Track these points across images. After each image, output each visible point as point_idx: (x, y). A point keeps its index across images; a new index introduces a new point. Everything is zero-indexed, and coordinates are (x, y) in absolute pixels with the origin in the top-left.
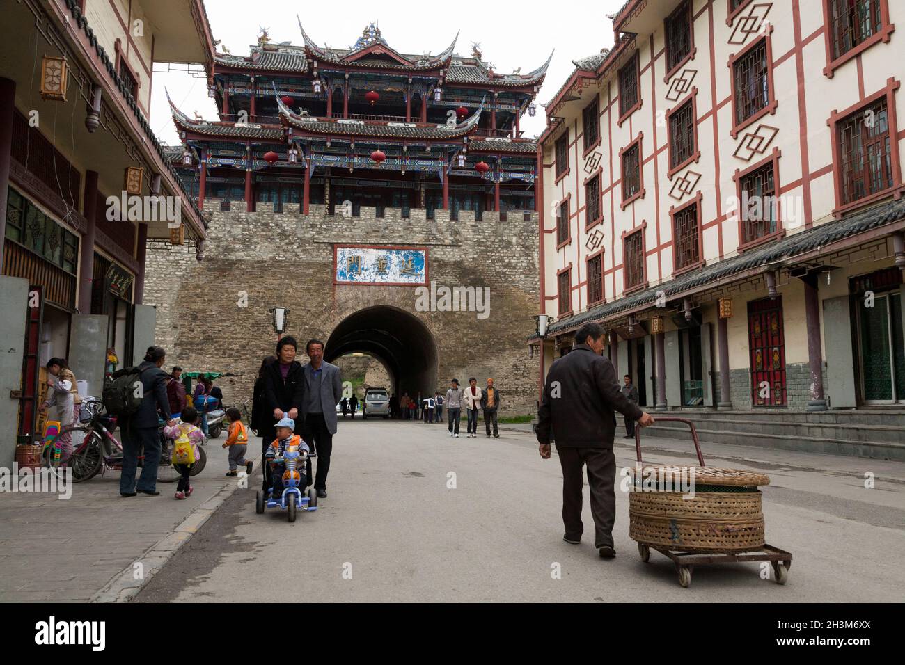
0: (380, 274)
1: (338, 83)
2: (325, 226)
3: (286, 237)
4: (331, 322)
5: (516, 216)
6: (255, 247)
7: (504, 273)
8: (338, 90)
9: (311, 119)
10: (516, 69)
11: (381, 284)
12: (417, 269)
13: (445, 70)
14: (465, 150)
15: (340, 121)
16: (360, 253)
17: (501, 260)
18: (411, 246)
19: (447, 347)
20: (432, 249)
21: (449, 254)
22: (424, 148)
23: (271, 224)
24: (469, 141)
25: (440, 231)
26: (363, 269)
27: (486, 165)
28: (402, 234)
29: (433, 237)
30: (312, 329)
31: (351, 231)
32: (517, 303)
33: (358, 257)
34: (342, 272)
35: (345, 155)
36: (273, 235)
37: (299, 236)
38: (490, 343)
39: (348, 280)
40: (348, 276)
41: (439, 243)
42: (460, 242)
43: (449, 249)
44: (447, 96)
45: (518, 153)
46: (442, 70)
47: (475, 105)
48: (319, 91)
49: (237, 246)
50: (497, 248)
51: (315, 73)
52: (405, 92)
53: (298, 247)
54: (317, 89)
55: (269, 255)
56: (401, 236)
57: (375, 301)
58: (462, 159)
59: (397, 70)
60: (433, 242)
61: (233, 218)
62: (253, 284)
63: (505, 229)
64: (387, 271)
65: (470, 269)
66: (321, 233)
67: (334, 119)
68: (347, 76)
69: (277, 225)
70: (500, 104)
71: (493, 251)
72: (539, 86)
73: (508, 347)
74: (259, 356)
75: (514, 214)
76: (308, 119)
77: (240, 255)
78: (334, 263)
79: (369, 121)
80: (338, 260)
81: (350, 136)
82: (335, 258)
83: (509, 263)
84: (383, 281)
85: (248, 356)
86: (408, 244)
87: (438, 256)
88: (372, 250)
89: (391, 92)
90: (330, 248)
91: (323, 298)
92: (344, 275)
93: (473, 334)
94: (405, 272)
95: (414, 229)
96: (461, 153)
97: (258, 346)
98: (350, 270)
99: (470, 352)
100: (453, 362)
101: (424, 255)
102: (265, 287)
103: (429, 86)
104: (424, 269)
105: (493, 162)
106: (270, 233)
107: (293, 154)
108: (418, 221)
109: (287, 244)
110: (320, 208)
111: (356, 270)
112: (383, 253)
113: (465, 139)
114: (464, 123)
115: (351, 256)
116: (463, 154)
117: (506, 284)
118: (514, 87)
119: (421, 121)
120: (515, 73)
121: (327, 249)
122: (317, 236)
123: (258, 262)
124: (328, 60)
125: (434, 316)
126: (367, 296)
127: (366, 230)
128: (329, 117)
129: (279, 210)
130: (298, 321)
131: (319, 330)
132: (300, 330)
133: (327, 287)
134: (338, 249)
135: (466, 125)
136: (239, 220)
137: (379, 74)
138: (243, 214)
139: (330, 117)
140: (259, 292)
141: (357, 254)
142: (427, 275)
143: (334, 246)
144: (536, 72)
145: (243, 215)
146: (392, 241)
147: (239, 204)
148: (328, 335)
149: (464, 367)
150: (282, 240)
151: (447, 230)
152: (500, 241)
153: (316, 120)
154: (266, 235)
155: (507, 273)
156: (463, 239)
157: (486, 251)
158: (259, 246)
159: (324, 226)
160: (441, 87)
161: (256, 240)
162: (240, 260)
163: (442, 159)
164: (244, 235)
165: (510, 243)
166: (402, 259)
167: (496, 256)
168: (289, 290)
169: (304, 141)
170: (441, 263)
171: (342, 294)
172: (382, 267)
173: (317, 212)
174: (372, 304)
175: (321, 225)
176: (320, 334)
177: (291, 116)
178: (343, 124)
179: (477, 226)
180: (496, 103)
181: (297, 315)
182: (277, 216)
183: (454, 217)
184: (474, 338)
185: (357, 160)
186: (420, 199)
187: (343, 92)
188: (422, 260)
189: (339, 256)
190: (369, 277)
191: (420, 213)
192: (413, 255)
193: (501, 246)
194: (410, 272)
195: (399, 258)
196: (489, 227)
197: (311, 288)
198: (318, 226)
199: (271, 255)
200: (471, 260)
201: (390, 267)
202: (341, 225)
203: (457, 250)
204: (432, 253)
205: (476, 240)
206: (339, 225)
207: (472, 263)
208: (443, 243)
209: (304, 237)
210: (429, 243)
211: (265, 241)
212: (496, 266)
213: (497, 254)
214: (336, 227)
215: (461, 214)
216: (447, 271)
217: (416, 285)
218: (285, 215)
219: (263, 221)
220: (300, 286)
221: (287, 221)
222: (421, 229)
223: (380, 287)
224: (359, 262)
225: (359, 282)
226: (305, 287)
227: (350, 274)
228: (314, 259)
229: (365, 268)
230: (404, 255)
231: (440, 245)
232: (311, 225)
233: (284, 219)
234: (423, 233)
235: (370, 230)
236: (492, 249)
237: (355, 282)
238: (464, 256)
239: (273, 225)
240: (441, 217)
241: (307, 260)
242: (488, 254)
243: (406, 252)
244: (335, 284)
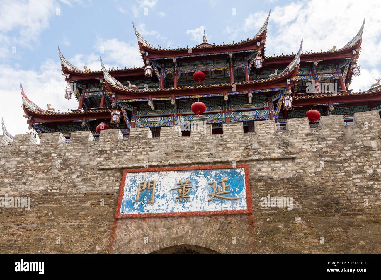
0: (181, 202)
1: (168, 70)
3: (67, 166)
6: (27, 180)
8: (169, 76)
11: (182, 215)
12: (235, 192)
14: (290, 91)
16: (155, 177)
18: (226, 164)
20: (254, 166)
21: (280, 170)
25: (261, 144)
26: (158, 196)
28: (213, 151)
31: (147, 154)
33: (152, 182)
34: (128, 202)
35: (168, 116)
36: (51, 166)
37: (82, 164)
39: (136, 212)
40: (136, 206)
41: (263, 158)
42: (294, 153)
43: (278, 164)
46: (259, 43)
50: (350, 157)
52: (228, 70)
53: (78, 177)
55: (41, 188)
56: (211, 154)
57: (172, 239)
58: (288, 99)
60: (254, 157)
64: (191, 197)
65: (314, 187)
66: (110, 159)
68: (175, 61)
69: (60, 155)
70: (322, 74)
71: (345, 161)
72: (357, 50)
78: (120, 192)
80: (126, 187)
82: (122, 186)
84: (185, 211)
86: (221, 162)
87: (264, 174)
88: (171, 173)
89: (216, 71)
90: (117, 174)
91: (97, 239)
94: (217, 197)
95: (229, 145)
96: (286, 94)
98: (141, 199)
101: (243, 172)
104: (244, 191)
106: (49, 164)
107: (115, 114)
108: (233, 135)
109: (66, 174)
110: (113, 133)
111: (149, 199)
112: (185, 176)
114: (285, 70)
115: (142, 181)
116: (289, 95)
121: (114, 176)
122: (104, 163)
126: (162, 232)
127: (167, 151)
133: (106, 222)
134: (128, 175)
135: (288, 69)
141: (151, 179)
142: (249, 199)
143: (122, 171)
144: (354, 39)
146: (201, 160)
151: (273, 143)
152: (352, 148)
156: (297, 151)
158: (31, 178)
159: (115, 152)
161: (30, 173)
163: (267, 108)
167: (351, 167)
168: (52, 230)
169: (127, 103)
170: (269, 181)
172: (184, 192)
174: (167, 243)
175: (112, 150)
179: (314, 134)
187: (173, 76)
188: (241, 179)
189: (128, 182)
190: (165, 206)
191: (235, 127)
192: (228, 175)
193: (356, 154)
194: (224, 196)
195: (208, 180)
196: (331, 134)
197: (83, 225)
198: (108, 152)
199: (43, 188)
200: (314, 175)
201: (195, 192)
202: (135, 148)
203: (290, 164)
204: (255, 170)
205: (315, 150)
206: (133, 149)
207: (316, 179)
208: (269, 157)
209: (88, 165)
210: (250, 158)
211: (40, 172)
212: (354, 179)
213: (352, 164)
214: (129, 151)
215: (289, 123)
216: (279, 192)
217: (233, 214)
218: (71, 143)
219: (44, 152)
220: (69, 224)
221: (72, 149)
222: (236, 145)
223: (179, 220)
224: (154, 188)
225: (151, 214)
226: (76, 224)
227: (139, 204)
228: (95, 189)
229: (161, 195)
230: (216, 176)
231: (265, 160)
232: (100, 151)
233: (69, 148)
234: (240, 148)
235: (171, 151)
236: (342, 159)
237: (145, 214)
238: (302, 171)
239: (55, 155)
240: (263, 128)
241: (86, 191)
242: (339, 165)
243: (218, 172)
244: (117, 218)
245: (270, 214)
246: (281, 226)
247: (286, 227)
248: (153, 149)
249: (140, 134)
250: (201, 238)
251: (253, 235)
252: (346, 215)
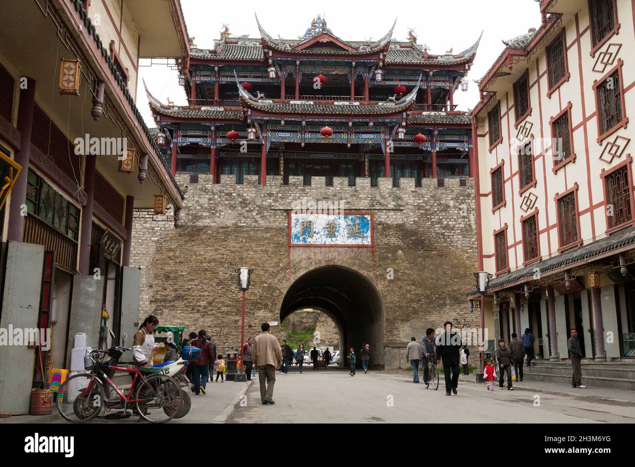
0: (330, 237)
1: (290, 69)
2: (281, 195)
3: (247, 205)
4: (287, 280)
5: (453, 182)
6: (220, 214)
7: (443, 234)
8: (290, 75)
9: (267, 101)
10: (449, 50)
11: (331, 246)
12: (364, 232)
13: (385, 53)
14: (404, 124)
15: (292, 102)
16: (311, 218)
17: (440, 222)
18: (357, 211)
19: (392, 303)
20: (377, 213)
21: (392, 218)
22: (367, 123)
23: (233, 194)
24: (408, 115)
25: (383, 197)
26: (315, 232)
27: (423, 136)
28: (349, 200)
29: (377, 203)
30: (270, 287)
32: (456, 261)
33: (310, 222)
34: (296, 235)
35: (297, 132)
36: (235, 204)
37: (258, 204)
38: (432, 299)
39: (301, 243)
40: (301, 239)
41: (383, 208)
42: (402, 206)
43: (392, 213)
44: (386, 76)
45: (453, 125)
46: (382, 54)
47: (412, 84)
48: (274, 76)
49: (204, 214)
50: (436, 211)
51: (270, 61)
52: (349, 75)
53: (257, 214)
54: (272, 75)
55: (232, 222)
56: (349, 202)
57: (326, 261)
58: (402, 132)
59: (342, 55)
60: (377, 207)
61: (201, 189)
62: (218, 247)
63: (443, 194)
64: (337, 234)
65: (411, 231)
66: (278, 201)
67: (287, 100)
68: (298, 62)
69: (239, 195)
70: (435, 81)
71: (432, 214)
72: (470, 64)
73: (448, 302)
74: (224, 312)
75: (451, 180)
76: (264, 101)
77: (207, 222)
78: (289, 227)
79: (317, 101)
80: (292, 225)
81: (302, 114)
82: (289, 223)
83: (448, 225)
84: (333, 243)
85: (214, 311)
86: (355, 209)
87: (382, 220)
88: (322, 215)
89: (337, 74)
90: (285, 214)
91: (280, 259)
92: (298, 238)
93: (415, 290)
94: (352, 235)
95: (360, 196)
96: (400, 126)
97: (223, 303)
98: (303, 234)
99: (413, 307)
100: (398, 316)
101: (369, 218)
102: (228, 250)
103: (370, 68)
104: (369, 231)
105: (430, 133)
106: (233, 202)
107: (252, 132)
108: (363, 188)
109: (247, 211)
110: (276, 179)
111: (309, 234)
112: (332, 218)
113: (404, 114)
114: (402, 100)
115: (303, 221)
116: (403, 127)
117: (445, 244)
118: (447, 66)
119: (364, 99)
120: (448, 54)
121: (282, 215)
122: (273, 204)
123: (223, 228)
124: (281, 49)
125: (380, 274)
126: (319, 257)
127: (317, 198)
128: (283, 99)
129: (240, 181)
130: (257, 280)
131: (276, 288)
132: (259, 288)
133: (283, 249)
134: (293, 215)
135: (405, 101)
136: (206, 191)
137: (326, 60)
138: (210, 186)
139: (284, 99)
140: (223, 254)
141: (309, 219)
142: (372, 237)
143: (288, 212)
144: (467, 51)
145: (209, 186)
147: (206, 177)
148: (285, 292)
149: (408, 321)
150: (243, 208)
151: (390, 196)
152: (438, 205)
153: (271, 101)
154: (229, 203)
155: (446, 234)
156: (405, 204)
157: (426, 214)
158: (223, 214)
159: (280, 195)
160: (381, 68)
161: (220, 208)
162: (207, 226)
163: (384, 133)
164: (210, 204)
165: (448, 206)
166: (350, 223)
167: (435, 219)
168: (249, 252)
169: (261, 120)
170: (385, 225)
171: (296, 255)
172: (332, 229)
173: (274, 182)
174: (323, 264)
175: (277, 194)
176: (278, 292)
177: (250, 99)
178: (295, 105)
179: (417, 192)
180: (431, 81)
181: (257, 275)
182: (238, 187)
183: (396, 184)
184: (417, 294)
185: (308, 136)
186: (364, 169)
187: (295, 77)
188: (368, 223)
189: (293, 221)
190: (320, 239)
191: (365, 181)
192: (360, 219)
193: (440, 209)
194: (357, 235)
195: (347, 222)
196: (428, 193)
197: (269, 250)
198: (275, 195)
199: (234, 222)
200: (412, 222)
201: (338, 231)
202: (295, 193)
203: (399, 214)
204: (377, 217)
205: (416, 204)
206: (293, 193)
207: (413, 226)
208: (386, 208)
209: (262, 205)
210: (374, 208)
211: (228, 209)
212: (435, 228)
213: (436, 217)
214: (291, 196)
215: (402, 181)
216: (391, 233)
217: (363, 246)
218: (245, 186)
219: (227, 192)
220: (259, 249)
221: (247, 191)
222: (366, 196)
223: (329, 249)
224: (311, 226)
225: (311, 244)
226: (264, 249)
227: (303, 237)
228: (271, 224)
229: (317, 232)
230: (352, 219)
231: (383, 209)
232: (268, 194)
233: (245, 189)
234: (368, 199)
235: (320, 197)
236: (431, 212)
237: (308, 244)
238: (406, 219)
239: (235, 195)
240: (384, 184)
241: (265, 225)
242: (428, 217)
243: (353, 216)
244: (290, 246)
245: (384, 248)
246: (390, 255)
247: (392, 256)
248: (307, 195)
249: (297, 182)
250: (343, 261)
251: (374, 261)
252: (426, 250)
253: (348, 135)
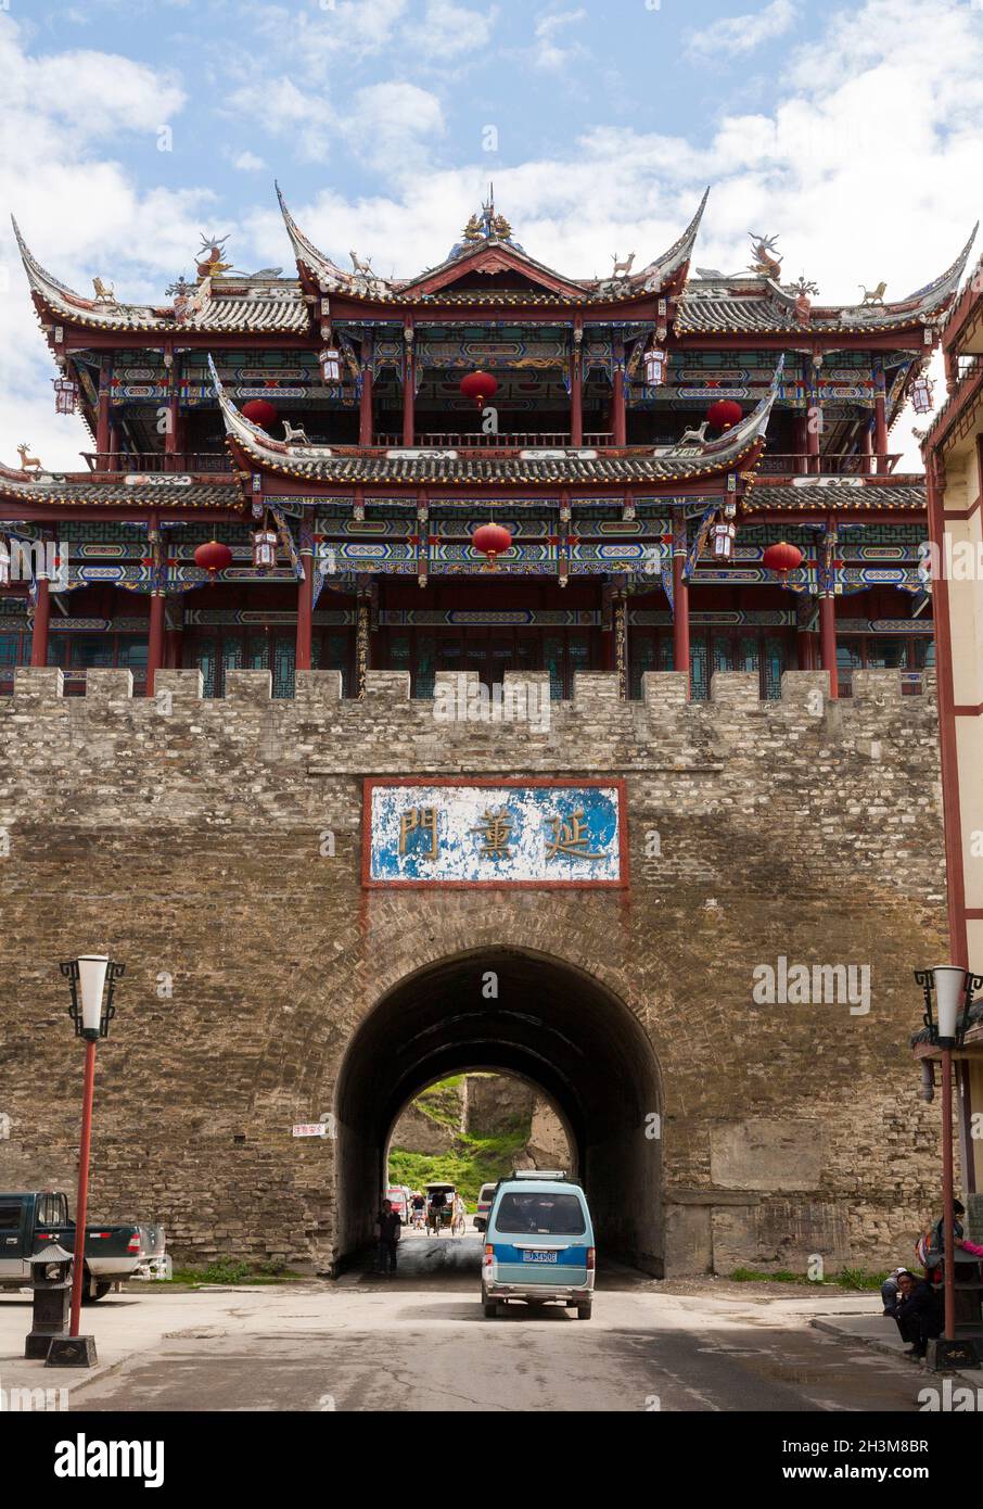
0: (491, 859)
1: (386, 353)
2: (339, 729)
3: (235, 762)
4: (356, 995)
5: (879, 681)
6: (151, 791)
7: (847, 846)
8: (388, 373)
9: (315, 452)
10: (873, 289)
11: (496, 887)
12: (596, 842)
13: (673, 299)
14: (732, 511)
15: (393, 454)
16: (434, 799)
17: (837, 809)
18: (577, 777)
19: (686, 1063)
20: (638, 784)
21: (688, 797)
22: (619, 511)
23: (193, 729)
24: (743, 484)
25: (654, 730)
26: (444, 844)
27: (793, 550)
28: (553, 743)
29: (640, 751)
30: (302, 1017)
31: (410, 740)
32: (889, 931)
33: (430, 812)
34: (385, 854)
35: (404, 541)
36: (198, 758)
37: (268, 757)
38: (812, 1050)
39: (402, 877)
40: (401, 865)
41: (658, 766)
42: (719, 760)
43: (686, 783)
44: (682, 373)
45: (885, 512)
46: (663, 301)
47: (756, 393)
48: (336, 376)
49: (103, 790)
50: (825, 776)
51: (326, 332)
52: (566, 368)
53: (265, 790)
54: (332, 371)
55: (188, 813)
56: (549, 750)
57: (479, 933)
58: (725, 535)
59: (541, 308)
60: (640, 764)
61: (93, 716)
62: (142, 892)
63: (849, 719)
64: (512, 848)
65: (749, 838)
66: (329, 748)
67: (380, 448)
68: (409, 334)
69: (209, 731)
70: (832, 385)
71: (813, 784)
72: (937, 331)
73: (865, 1060)
74: (157, 1094)
75: (872, 677)
76: (306, 451)
77: (110, 814)
78: (364, 829)
79: (469, 450)
80: (375, 820)
81: (416, 487)
82: (365, 815)
83: (864, 815)
84: (500, 877)
85: (126, 1093)
86: (571, 771)
87: (655, 803)
88: (467, 791)
89: (530, 370)
90: (351, 788)
91: (333, 929)
92: (393, 863)
93: (761, 1023)
94: (561, 850)
95: (587, 729)
96: (719, 518)
97: (154, 1065)
98: (410, 847)
99: (755, 1077)
100: (704, 1106)
101: (614, 799)
102: (174, 901)
103: (629, 347)
104: (615, 839)
105: (814, 539)
106: (191, 753)
107: (264, 542)
108: (596, 705)
109: (235, 781)
110: (326, 680)
111: (425, 848)
112: (499, 798)
113: (732, 479)
114: (725, 437)
115: (409, 808)
116: (727, 521)
117: (854, 878)
118: (868, 336)
119: (612, 441)
120: (870, 301)
121: (344, 791)
122: (316, 757)
123: (159, 833)
124: (358, 293)
125: (648, 974)
126: (458, 920)
127: (454, 736)
128: (366, 443)
129: (216, 689)
130: (264, 994)
131: (323, 1020)
132: (270, 1018)
133: (344, 896)
134: (376, 791)
135: (734, 441)
136: (109, 719)
137: (493, 324)
138: (120, 703)
139: (369, 445)
140: (159, 915)
141: (426, 804)
142: (624, 858)
143: (363, 783)
145: (118, 706)
146: (527, 764)
147: (108, 678)
148: (349, 1031)
149: (738, 1120)
150: (222, 770)
151: (680, 730)
152: (834, 755)
153: (327, 452)
154: (180, 757)
155: (858, 845)
156: (727, 753)
157: (793, 785)
158: (159, 789)
159: (337, 730)
160: (662, 346)
161: (152, 773)
162: (109, 829)
163: (669, 540)
164: (120, 759)
165: (864, 759)
166: (554, 813)
167: (823, 798)
168: (239, 908)
169: (297, 507)
170: (665, 821)
171: (386, 919)
172: (496, 837)
173: (320, 689)
174: (471, 942)
175: (328, 725)
176: (327, 1030)
177: (260, 443)
178: (401, 462)
179: (766, 715)
180: (820, 384)
181: (260, 976)
182: (208, 706)
183: (702, 691)
184: (765, 1036)
185: (438, 553)
186: (614, 651)
187: (401, 377)
188: (611, 813)
189: (378, 809)
190: (461, 865)
191: (602, 683)
192: (586, 802)
193: (838, 769)
194: (577, 851)
195: (544, 811)
196: (799, 717)
197: (300, 900)
198: (321, 730)
199: (192, 813)
200: (752, 810)
201: (518, 838)
202: (382, 724)
203: (710, 785)
204: (638, 794)
205: (763, 753)
206: (377, 725)
207: (754, 820)
208: (669, 766)
209: (281, 760)
210: (630, 766)
211: (176, 774)
212: (823, 826)
213: (826, 793)
214: (370, 732)
215: (718, 682)
216: (682, 845)
217: (593, 887)
218: (230, 701)
219: (172, 722)
220: (271, 896)
221: (235, 718)
222: (604, 730)
223: (489, 895)
224: (434, 824)
225: (434, 882)
226: (285, 897)
227: (406, 858)
228: (309, 820)
229: (450, 842)
230: (559, 802)
231: (660, 771)
232: (302, 727)
233: (228, 714)
234: (612, 738)
235: (462, 736)
236: (810, 777)
237: (423, 882)
238: (729, 801)
239: (199, 730)
240: (662, 692)
241: (291, 824)
242: (801, 791)
243: (564, 794)
244: (364, 887)
245: (661, 891)
246: (680, 914)
247: (688, 916)
248: (422, 729)
249: (389, 688)
250: (533, 933)
251: (628, 931)
252: (796, 898)
253: (559, 550)
